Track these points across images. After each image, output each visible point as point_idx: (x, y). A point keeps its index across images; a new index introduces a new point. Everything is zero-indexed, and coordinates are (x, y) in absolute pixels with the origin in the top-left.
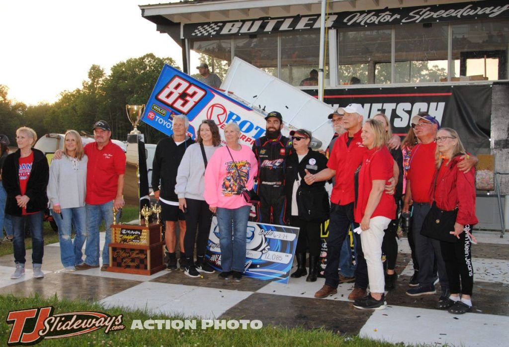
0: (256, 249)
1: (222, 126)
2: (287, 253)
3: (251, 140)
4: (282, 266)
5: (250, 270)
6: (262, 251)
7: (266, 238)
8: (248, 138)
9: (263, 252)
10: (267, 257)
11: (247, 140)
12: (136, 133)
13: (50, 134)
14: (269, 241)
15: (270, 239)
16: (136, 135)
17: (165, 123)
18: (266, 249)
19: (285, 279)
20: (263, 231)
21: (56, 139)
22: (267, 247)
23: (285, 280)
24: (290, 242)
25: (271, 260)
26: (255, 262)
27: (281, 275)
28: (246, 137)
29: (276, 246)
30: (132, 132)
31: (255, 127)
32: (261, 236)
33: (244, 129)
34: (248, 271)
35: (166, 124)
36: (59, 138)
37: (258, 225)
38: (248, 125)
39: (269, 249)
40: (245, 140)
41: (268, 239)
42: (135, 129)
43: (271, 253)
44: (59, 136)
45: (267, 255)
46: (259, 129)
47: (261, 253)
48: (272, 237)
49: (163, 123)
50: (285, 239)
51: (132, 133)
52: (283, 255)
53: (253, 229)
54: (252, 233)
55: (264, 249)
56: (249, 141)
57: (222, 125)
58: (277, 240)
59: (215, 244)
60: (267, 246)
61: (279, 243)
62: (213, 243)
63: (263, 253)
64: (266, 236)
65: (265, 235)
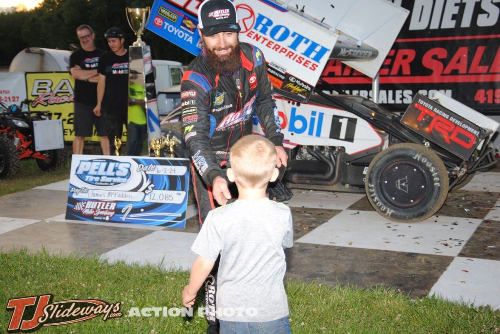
0: (136, 190)
1: (250, 33)
2: (179, 191)
3: (286, 50)
4: (174, 207)
5: (132, 216)
6: (144, 191)
7: (147, 176)
8: (283, 48)
9: (146, 192)
10: (152, 198)
11: (281, 51)
12: (139, 45)
13: (31, 49)
14: (153, 179)
15: (152, 175)
16: (141, 48)
17: (176, 31)
18: (150, 188)
19: (181, 222)
20: (141, 167)
21: (39, 56)
22: (151, 186)
23: (181, 224)
24: (181, 176)
25: (159, 201)
26: (137, 205)
27: (175, 218)
28: (279, 47)
29: (162, 184)
30: (134, 43)
31: (291, 33)
32: (140, 173)
33: (277, 36)
34: (129, 217)
35: (177, 33)
36: (42, 54)
37: (135, 160)
38: (282, 31)
39: (153, 188)
40: (279, 50)
41: (150, 177)
42: (139, 39)
43: (157, 193)
44: (42, 50)
45: (152, 196)
46: (296, 36)
47: (143, 194)
48: (155, 173)
49: (174, 32)
50: (173, 174)
51: (136, 45)
52: (173, 193)
53: (128, 166)
54: (127, 170)
55: (147, 189)
56: (284, 52)
57: (248, 32)
58: (163, 175)
59: (78, 188)
60: (150, 184)
61: (166, 180)
62: (77, 188)
63: (146, 194)
64: (147, 173)
65: (145, 172)
